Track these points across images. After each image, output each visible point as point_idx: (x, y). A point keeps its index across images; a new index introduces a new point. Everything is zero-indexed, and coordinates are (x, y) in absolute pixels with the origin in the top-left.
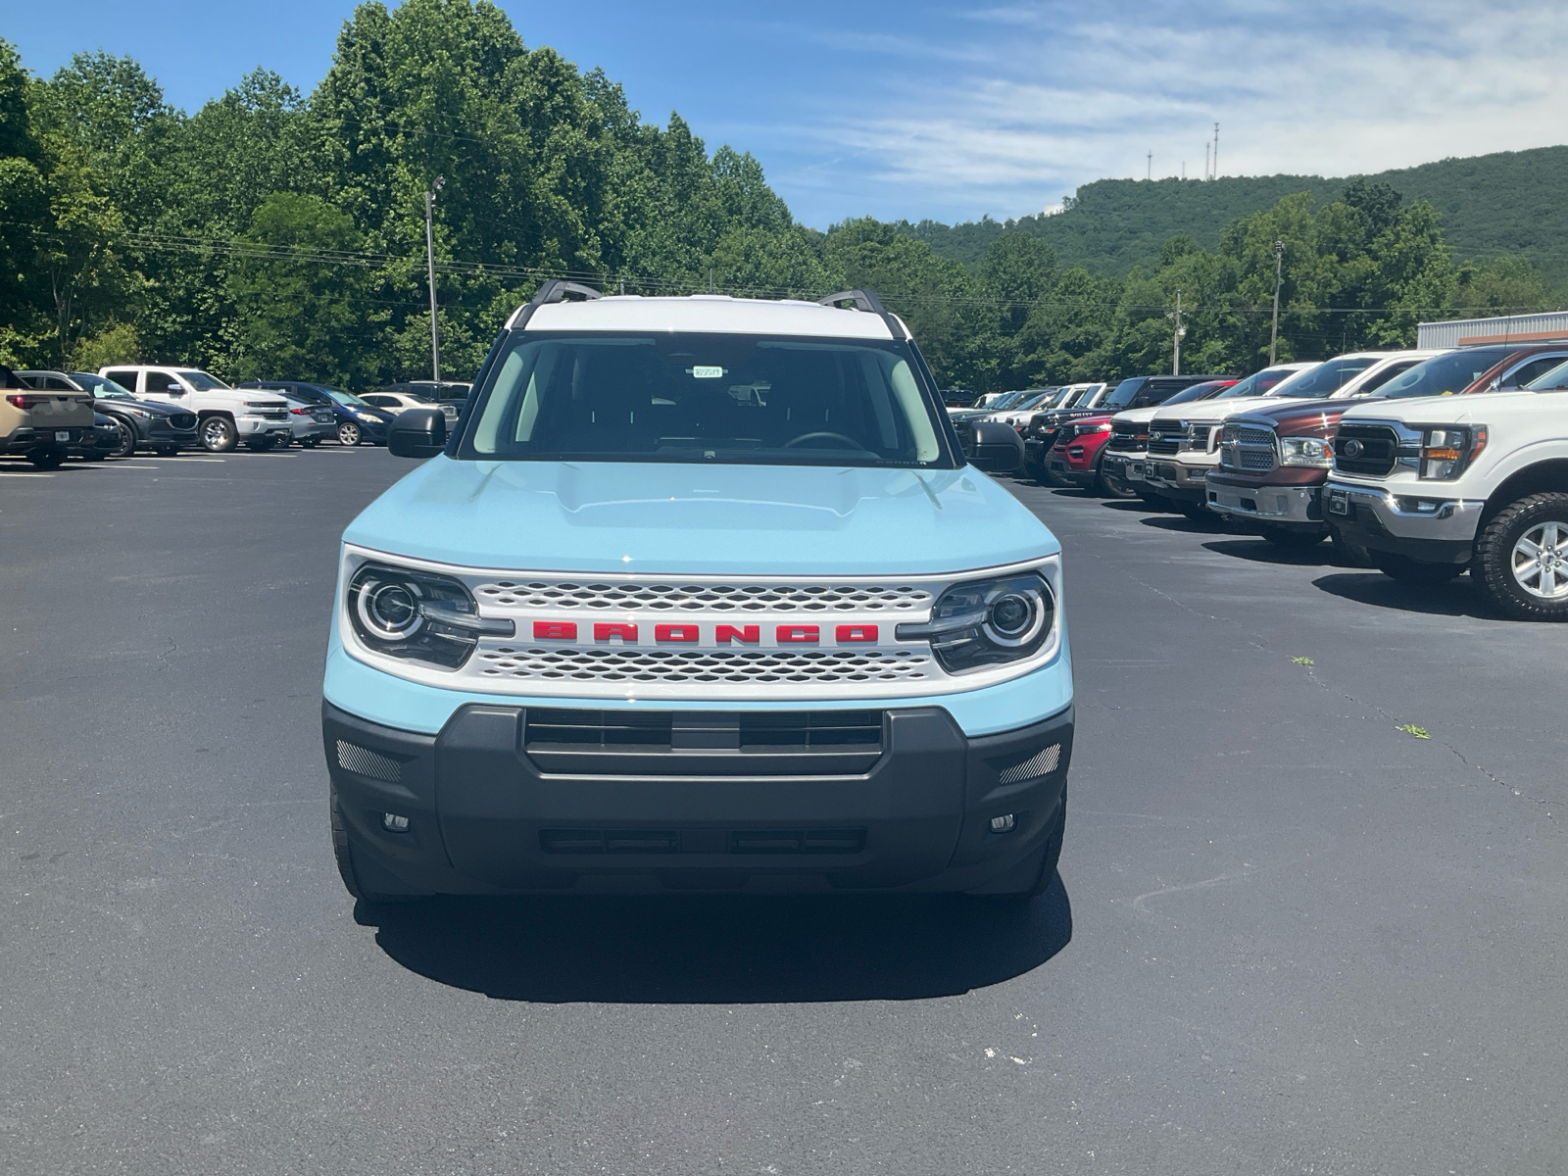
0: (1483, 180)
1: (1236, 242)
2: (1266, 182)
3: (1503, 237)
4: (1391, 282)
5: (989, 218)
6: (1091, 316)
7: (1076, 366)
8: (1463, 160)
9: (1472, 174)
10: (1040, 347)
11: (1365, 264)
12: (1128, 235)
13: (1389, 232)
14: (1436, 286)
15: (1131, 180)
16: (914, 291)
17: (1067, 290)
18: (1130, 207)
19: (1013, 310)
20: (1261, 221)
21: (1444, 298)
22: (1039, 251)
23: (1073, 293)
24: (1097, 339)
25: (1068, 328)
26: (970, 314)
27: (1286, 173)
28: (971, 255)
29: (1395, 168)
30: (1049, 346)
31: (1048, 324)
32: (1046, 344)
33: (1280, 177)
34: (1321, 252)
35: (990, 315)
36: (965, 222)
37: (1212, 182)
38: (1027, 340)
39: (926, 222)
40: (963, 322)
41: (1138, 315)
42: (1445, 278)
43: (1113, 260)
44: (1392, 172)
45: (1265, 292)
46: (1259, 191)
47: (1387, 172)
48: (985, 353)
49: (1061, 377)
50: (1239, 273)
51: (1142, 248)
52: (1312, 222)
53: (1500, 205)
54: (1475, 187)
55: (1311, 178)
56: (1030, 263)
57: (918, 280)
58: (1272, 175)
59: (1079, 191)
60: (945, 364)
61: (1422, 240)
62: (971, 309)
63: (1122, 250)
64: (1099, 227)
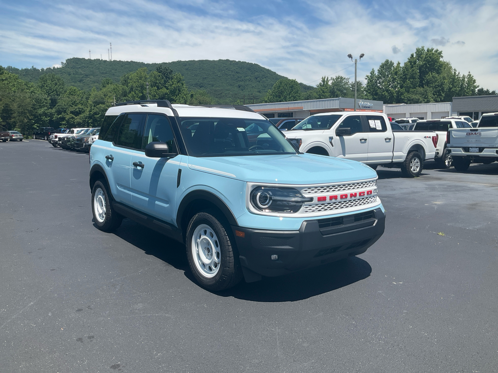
0: (189, 68)
1: (125, 82)
2: (127, 63)
3: (196, 84)
4: (172, 96)
5: (34, 67)
6: (80, 103)
7: (77, 119)
8: (183, 61)
9: (186, 66)
10: (63, 113)
11: (164, 90)
12: (85, 76)
13: (170, 81)
14: (185, 98)
15: (84, 59)
16: (15, 92)
17: (70, 94)
18: (85, 67)
19: (51, 99)
20: (133, 75)
21: (187, 101)
22: (59, 80)
23: (72, 94)
24: (83, 110)
25: (72, 106)
26: (38, 101)
27: (134, 61)
28: (29, 80)
29: (165, 62)
30: (66, 112)
31: (65, 105)
32: (65, 112)
33: (132, 61)
34: (152, 86)
35: (45, 101)
36: (25, 68)
37: (111, 61)
38: (58, 110)
39: (9, 67)
40: (36, 103)
41: (96, 103)
42: (187, 96)
43: (81, 84)
44: (164, 63)
45: (137, 97)
46: (126, 66)
47: (163, 63)
48: (45, 114)
49: (72, 123)
50: (128, 91)
51: (91, 81)
52: (148, 77)
53: (193, 75)
54: (187, 69)
55: (141, 63)
56: (56, 84)
57: (15, 88)
58: (129, 61)
59: (66, 61)
60: (30, 118)
61: (180, 84)
62: (38, 99)
63: (84, 81)
64: (75, 73)
